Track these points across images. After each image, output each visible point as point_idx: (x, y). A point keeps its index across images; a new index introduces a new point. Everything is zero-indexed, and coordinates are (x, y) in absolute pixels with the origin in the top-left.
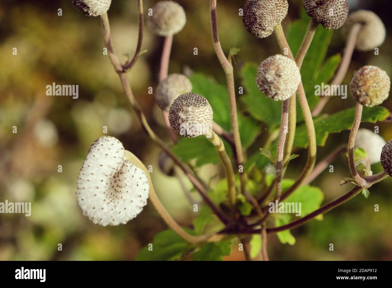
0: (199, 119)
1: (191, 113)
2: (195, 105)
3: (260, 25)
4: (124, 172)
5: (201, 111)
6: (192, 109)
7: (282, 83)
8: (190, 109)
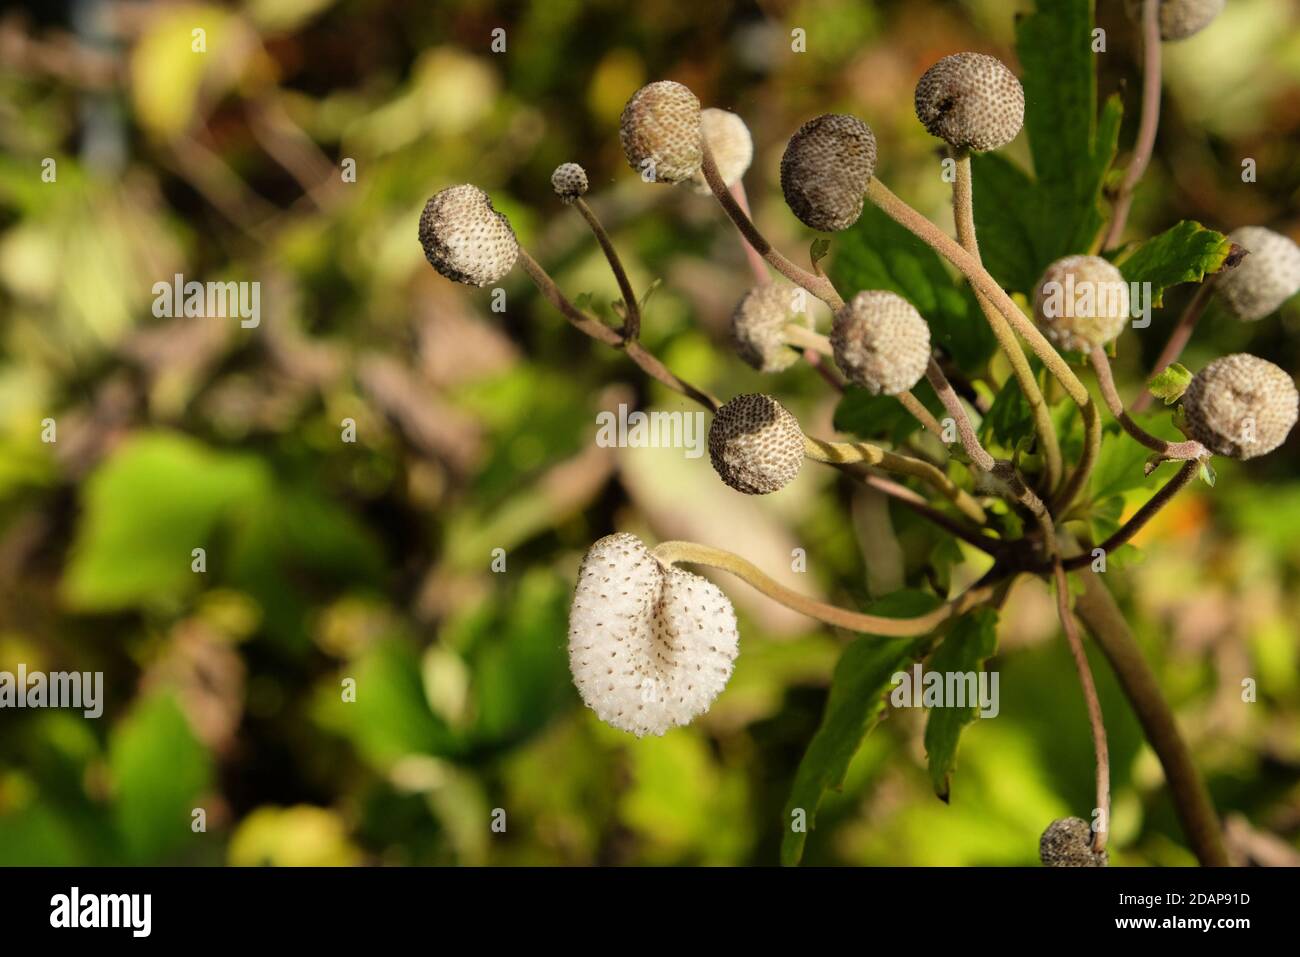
0: (769, 458)
1: (746, 450)
2: (750, 430)
3: (822, 212)
4: (667, 601)
5: (766, 439)
6: (745, 439)
7: (886, 363)
8: (742, 441)
